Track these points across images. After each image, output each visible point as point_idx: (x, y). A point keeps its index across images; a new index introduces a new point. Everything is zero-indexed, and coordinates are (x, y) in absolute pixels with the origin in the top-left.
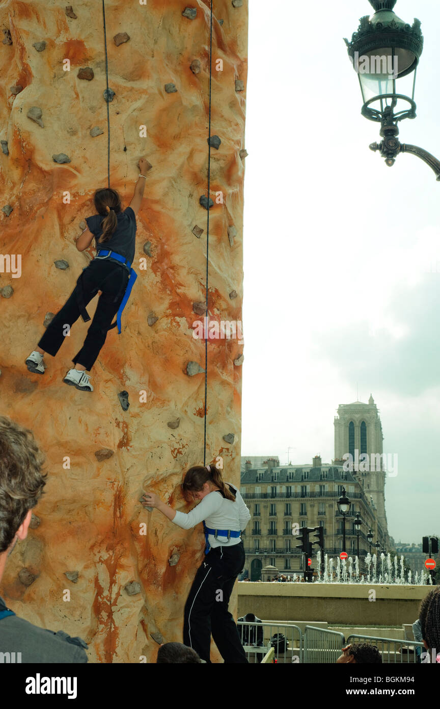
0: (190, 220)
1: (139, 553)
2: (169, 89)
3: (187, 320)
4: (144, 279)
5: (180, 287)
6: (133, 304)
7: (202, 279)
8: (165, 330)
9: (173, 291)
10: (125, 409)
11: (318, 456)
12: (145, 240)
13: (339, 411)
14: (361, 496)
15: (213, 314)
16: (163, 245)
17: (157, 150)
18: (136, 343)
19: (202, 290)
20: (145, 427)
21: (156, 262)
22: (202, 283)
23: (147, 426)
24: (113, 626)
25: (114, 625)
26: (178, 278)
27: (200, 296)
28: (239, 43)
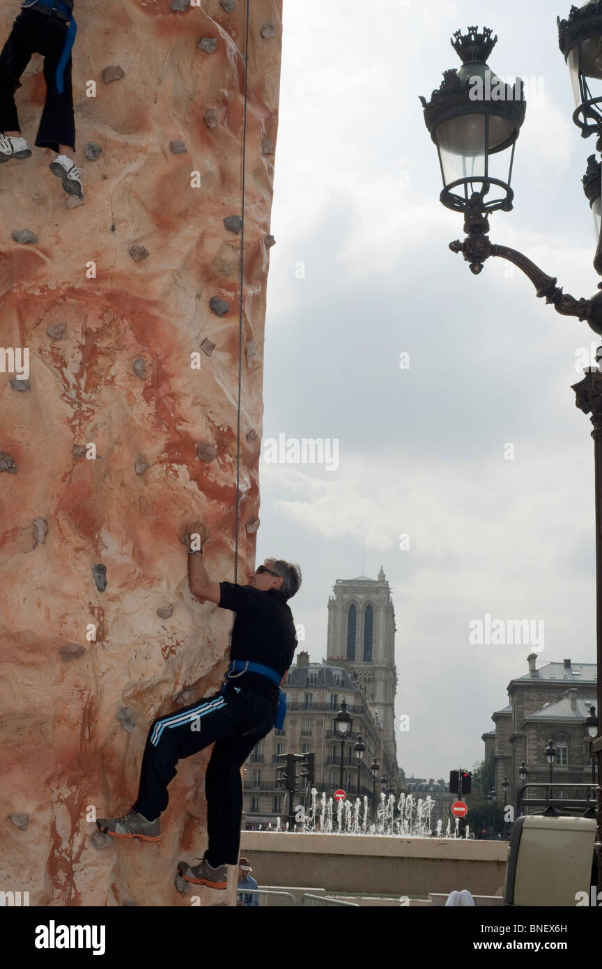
0: (198, 331)
1: (111, 790)
2: (176, 148)
3: (188, 469)
4: (131, 410)
5: (181, 422)
6: (116, 443)
7: (211, 412)
8: (158, 481)
9: (171, 428)
10: (101, 590)
11: (305, 651)
12: (137, 356)
13: (336, 589)
14: (364, 710)
15: (224, 461)
16: (160, 363)
17: (155, 232)
18: (118, 498)
19: (211, 428)
20: (126, 614)
21: (148, 388)
22: (211, 418)
23: (130, 614)
24: (73, 891)
25: (75, 890)
26: (179, 410)
27: (208, 436)
28: (267, 87)
